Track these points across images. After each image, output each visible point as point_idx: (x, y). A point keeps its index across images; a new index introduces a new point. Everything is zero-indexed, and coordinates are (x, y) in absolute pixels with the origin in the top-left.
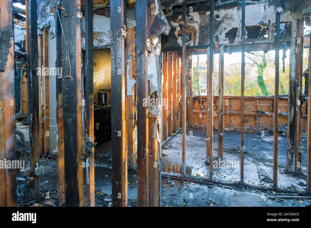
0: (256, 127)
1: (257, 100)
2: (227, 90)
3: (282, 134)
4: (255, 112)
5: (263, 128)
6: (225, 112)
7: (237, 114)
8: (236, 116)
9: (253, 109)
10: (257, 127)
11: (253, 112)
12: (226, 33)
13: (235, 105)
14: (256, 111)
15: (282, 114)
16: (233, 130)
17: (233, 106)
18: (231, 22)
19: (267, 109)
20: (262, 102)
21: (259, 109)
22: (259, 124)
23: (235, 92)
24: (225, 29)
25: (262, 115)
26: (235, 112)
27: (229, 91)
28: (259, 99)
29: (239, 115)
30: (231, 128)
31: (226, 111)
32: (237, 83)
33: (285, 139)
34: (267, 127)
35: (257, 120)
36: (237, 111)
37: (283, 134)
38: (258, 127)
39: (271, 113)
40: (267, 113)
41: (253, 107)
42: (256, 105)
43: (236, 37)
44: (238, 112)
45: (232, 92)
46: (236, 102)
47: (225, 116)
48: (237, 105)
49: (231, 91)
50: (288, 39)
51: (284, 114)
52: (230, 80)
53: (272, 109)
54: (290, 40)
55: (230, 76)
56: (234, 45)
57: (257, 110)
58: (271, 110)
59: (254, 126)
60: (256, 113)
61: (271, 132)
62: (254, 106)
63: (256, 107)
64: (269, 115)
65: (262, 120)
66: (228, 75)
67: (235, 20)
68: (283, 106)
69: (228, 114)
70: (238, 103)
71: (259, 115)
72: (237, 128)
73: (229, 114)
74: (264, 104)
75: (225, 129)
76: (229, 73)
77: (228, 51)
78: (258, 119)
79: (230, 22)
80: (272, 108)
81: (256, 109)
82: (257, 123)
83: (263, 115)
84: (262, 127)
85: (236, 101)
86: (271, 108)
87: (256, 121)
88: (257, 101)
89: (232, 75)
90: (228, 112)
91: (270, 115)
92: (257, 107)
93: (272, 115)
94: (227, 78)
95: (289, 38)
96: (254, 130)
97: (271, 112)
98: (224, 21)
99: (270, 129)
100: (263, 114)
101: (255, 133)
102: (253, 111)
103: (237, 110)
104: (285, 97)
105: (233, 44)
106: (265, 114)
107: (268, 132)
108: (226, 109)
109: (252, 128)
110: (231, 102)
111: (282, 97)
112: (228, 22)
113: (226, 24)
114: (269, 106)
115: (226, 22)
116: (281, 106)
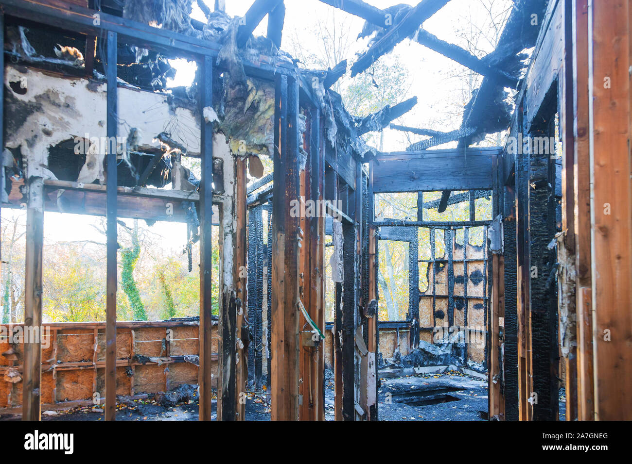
0: (130, 394)
1: (133, 332)
2: (51, 301)
3: (188, 402)
4: (126, 361)
5: (145, 395)
6: (46, 367)
7: (81, 368)
8: (79, 373)
9: (122, 353)
10: (133, 393)
11: (122, 359)
12: (51, 146)
13: (75, 346)
14: (130, 358)
15: (186, 358)
16: (71, 411)
17: (71, 348)
18: (66, 118)
19: (154, 350)
20: (143, 334)
21: (136, 351)
22: (137, 387)
23: (71, 305)
24: (48, 133)
25: (144, 364)
26: (75, 364)
27: (54, 302)
28: (136, 329)
29: (88, 370)
30: (63, 406)
31: (49, 363)
32: (75, 284)
33: (195, 415)
34: (154, 391)
35: (132, 379)
36: (81, 361)
37: (190, 402)
38: (136, 394)
39: (164, 359)
40: (155, 359)
41: (123, 349)
42: (129, 342)
43: (85, 166)
44: (83, 363)
45: (62, 303)
46: (78, 338)
47: (45, 378)
48: (81, 346)
49: (60, 302)
50: (217, 197)
51: (189, 358)
52: (57, 276)
53: (166, 349)
54: (222, 201)
55: (57, 268)
56: (79, 186)
57: (133, 354)
58: (164, 352)
59: (126, 393)
60: (129, 362)
61: (164, 403)
62: (126, 346)
63: (128, 348)
64: (160, 363)
65: (143, 375)
66: (53, 265)
67: (80, 116)
68: (187, 341)
69: (54, 372)
70: (85, 340)
71: (136, 366)
72: (81, 406)
73: (58, 372)
74: (148, 340)
75: (45, 413)
76: (55, 261)
77: (58, 200)
78: (135, 374)
79: (64, 117)
80: (166, 347)
81: (129, 352)
82: (133, 386)
83: (147, 364)
84: (143, 393)
85: (77, 336)
86: (164, 347)
87: (130, 380)
88: (131, 333)
89: (63, 267)
90: (55, 366)
91: (162, 363)
92: (131, 346)
93: (165, 362)
94: (51, 273)
95: (219, 194)
96: (125, 404)
97: (162, 357)
98: (44, 108)
99: (163, 395)
100: (146, 362)
101: (129, 411)
102: (123, 356)
103: (79, 358)
104: (192, 323)
105: (73, 184)
106: (149, 361)
107: (157, 405)
108: (49, 357)
109: (121, 398)
110: (64, 340)
111: (185, 323)
112: (57, 116)
113: (51, 118)
114: (159, 342)
115: (53, 114)
116: (184, 341)
